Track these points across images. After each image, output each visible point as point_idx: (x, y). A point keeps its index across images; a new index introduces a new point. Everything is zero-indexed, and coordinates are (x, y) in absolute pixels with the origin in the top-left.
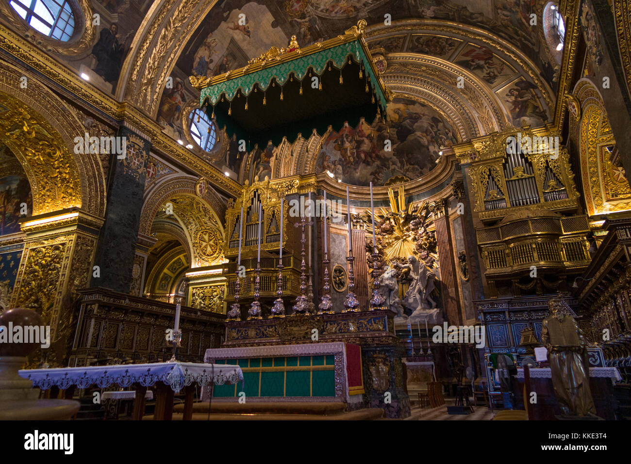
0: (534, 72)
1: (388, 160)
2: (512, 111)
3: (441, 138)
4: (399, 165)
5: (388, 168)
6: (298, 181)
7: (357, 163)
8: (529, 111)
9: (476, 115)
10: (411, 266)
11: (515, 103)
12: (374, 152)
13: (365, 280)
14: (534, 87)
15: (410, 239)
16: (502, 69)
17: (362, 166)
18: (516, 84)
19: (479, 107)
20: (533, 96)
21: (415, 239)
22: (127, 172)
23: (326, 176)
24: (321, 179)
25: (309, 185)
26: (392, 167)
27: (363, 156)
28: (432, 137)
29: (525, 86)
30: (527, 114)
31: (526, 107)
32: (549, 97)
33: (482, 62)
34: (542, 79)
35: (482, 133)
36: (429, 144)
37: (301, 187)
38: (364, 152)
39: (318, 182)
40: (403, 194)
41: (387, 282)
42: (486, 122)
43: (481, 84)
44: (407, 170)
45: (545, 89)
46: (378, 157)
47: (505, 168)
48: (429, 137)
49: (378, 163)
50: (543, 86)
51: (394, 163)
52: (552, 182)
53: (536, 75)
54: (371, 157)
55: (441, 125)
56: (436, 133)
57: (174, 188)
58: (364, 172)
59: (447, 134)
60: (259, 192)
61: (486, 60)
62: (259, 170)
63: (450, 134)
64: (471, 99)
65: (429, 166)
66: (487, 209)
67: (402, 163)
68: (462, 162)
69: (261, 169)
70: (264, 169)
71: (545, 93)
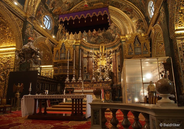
0: (143, 17)
1: (100, 36)
2: (136, 28)
3: (116, 32)
4: (103, 38)
5: (100, 39)
6: (75, 41)
7: (91, 37)
8: (140, 28)
9: (127, 27)
10: (105, 68)
11: (137, 25)
12: (96, 34)
14: (143, 22)
15: (105, 60)
16: (135, 15)
17: (93, 37)
18: (138, 20)
19: (128, 25)
20: (142, 24)
21: (106, 60)
22: (28, 35)
23: (83, 40)
24: (82, 41)
25: (78, 42)
26: (101, 39)
27: (93, 35)
28: (114, 32)
29: (140, 21)
30: (140, 29)
31: (140, 27)
32: (146, 25)
33: (130, 12)
34: (145, 20)
35: (128, 33)
36: (112, 34)
37: (76, 43)
38: (94, 34)
39: (81, 42)
40: (104, 47)
41: (98, 72)
42: (129, 30)
43: (129, 19)
44: (105, 40)
45: (145, 23)
46: (98, 36)
47: (134, 44)
48: (113, 32)
49: (97, 37)
50: (145, 22)
51: (102, 38)
52: (145, 49)
53: (143, 19)
54: (96, 35)
55: (117, 28)
56: (115, 31)
57: (40, 41)
58: (93, 39)
59: (118, 31)
60: (64, 44)
61: (131, 12)
62: (62, 36)
63: (119, 32)
64: (126, 22)
65: (112, 40)
66: (129, 55)
67: (104, 38)
68: (122, 40)
69: (63, 36)
70: (64, 36)
71: (145, 24)
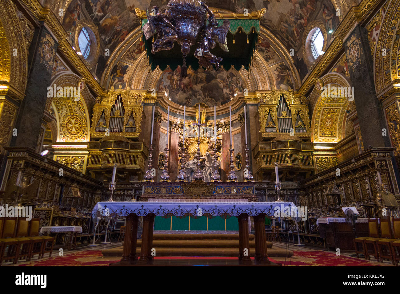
0: (290, 61)
1: (197, 92)
2: (277, 80)
3: (232, 86)
4: (203, 96)
5: (196, 97)
6: (145, 94)
7: (178, 90)
8: (285, 82)
9: (259, 77)
10: (207, 158)
11: (278, 75)
12: (189, 85)
13: (177, 164)
14: (289, 70)
15: (205, 142)
16: (274, 55)
17: (181, 92)
18: (280, 66)
19: (261, 73)
20: (288, 74)
21: (208, 143)
22: (43, 62)
23: (163, 94)
24: (160, 96)
25: (152, 98)
26: (199, 97)
27: (182, 86)
28: (227, 84)
29: (284, 68)
30: (284, 83)
31: (284, 80)
32: (296, 77)
33: (264, 48)
34: (294, 66)
35: (261, 89)
36: (224, 87)
37: (146, 99)
38: (184, 84)
39: (158, 97)
40: (205, 114)
41: (191, 166)
42: (264, 83)
43: (263, 60)
44: (207, 101)
45: (294, 72)
46: (191, 89)
47: (277, 111)
48: (225, 84)
49: (190, 92)
50: (294, 70)
51: (200, 95)
52: (300, 123)
53: (291, 63)
54: (187, 88)
55: (234, 78)
56: (230, 82)
57: (66, 81)
58: (182, 96)
59: (238, 84)
60: (122, 96)
61: (266, 47)
62: (115, 80)
63: (240, 85)
64: (256, 67)
65: (221, 100)
66: (266, 132)
67: (205, 95)
68: (248, 102)
69: (117, 80)
70: (118, 82)
71: (295, 74)
